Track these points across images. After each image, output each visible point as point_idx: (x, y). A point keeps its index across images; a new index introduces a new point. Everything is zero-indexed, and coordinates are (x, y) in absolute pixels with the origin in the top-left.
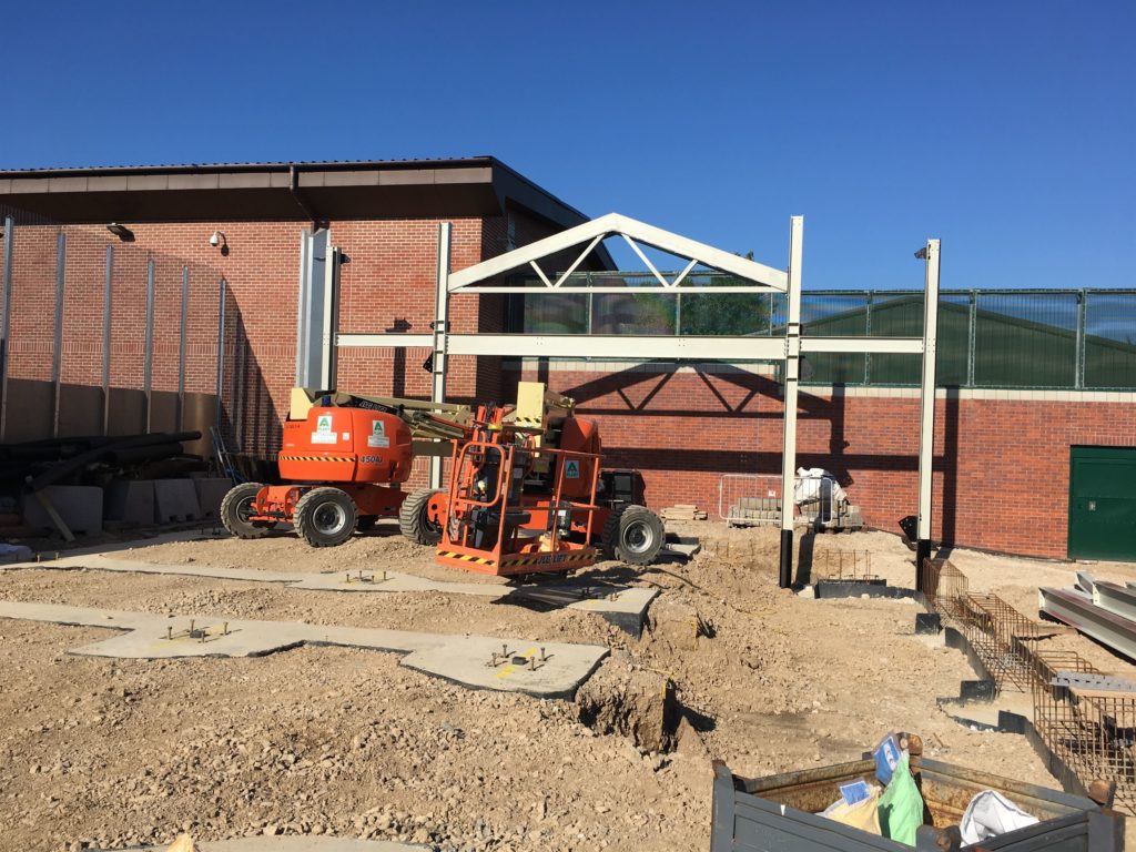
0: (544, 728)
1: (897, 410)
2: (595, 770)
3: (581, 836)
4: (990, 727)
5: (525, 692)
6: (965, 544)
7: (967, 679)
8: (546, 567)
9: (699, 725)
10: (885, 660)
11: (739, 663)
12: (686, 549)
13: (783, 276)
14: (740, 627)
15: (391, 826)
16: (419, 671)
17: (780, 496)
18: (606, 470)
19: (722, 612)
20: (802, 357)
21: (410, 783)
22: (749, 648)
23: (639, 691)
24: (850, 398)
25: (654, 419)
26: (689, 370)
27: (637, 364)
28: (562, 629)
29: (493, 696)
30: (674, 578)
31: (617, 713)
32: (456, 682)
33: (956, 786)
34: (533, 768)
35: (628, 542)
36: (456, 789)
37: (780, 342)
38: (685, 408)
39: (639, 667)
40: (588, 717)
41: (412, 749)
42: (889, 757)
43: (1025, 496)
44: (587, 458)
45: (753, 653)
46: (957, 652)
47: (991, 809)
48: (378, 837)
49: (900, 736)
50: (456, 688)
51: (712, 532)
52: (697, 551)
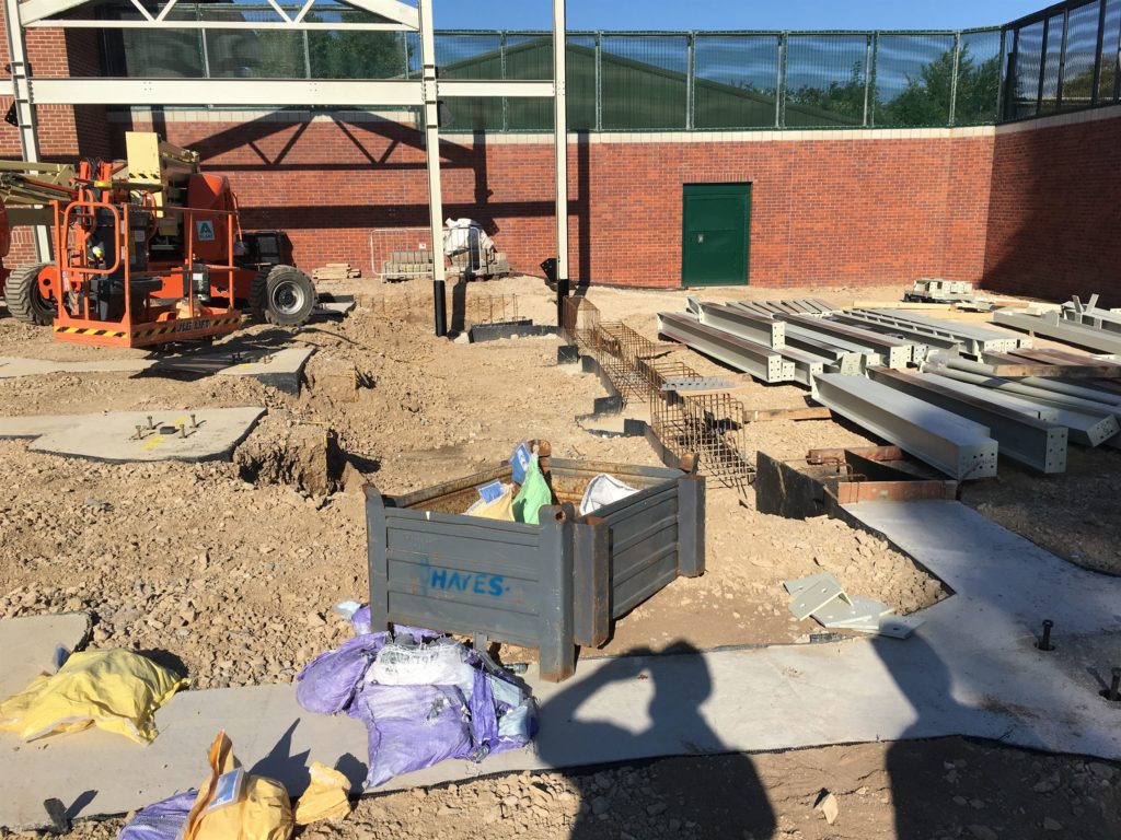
0: (201, 489)
1: (535, 156)
2: (258, 519)
3: (247, 576)
4: (616, 434)
5: (178, 459)
6: (599, 281)
7: (599, 396)
8: (188, 335)
9: (365, 468)
10: (531, 390)
11: (399, 408)
12: (341, 307)
13: (414, 12)
14: (400, 376)
15: (38, 601)
16: (52, 453)
17: (430, 249)
18: (248, 231)
19: (381, 363)
20: (440, 102)
21: (55, 560)
22: (408, 394)
23: (300, 444)
24: (491, 146)
25: (294, 174)
26: (325, 119)
27: (268, 113)
28: (214, 395)
29: (141, 468)
30: (330, 336)
31: (280, 467)
32: (97, 460)
33: (578, 477)
34: (192, 526)
35: (279, 304)
36: (108, 557)
37: (417, 86)
38: (326, 161)
39: (298, 421)
40: (250, 473)
41: (54, 528)
42: (523, 460)
43: (647, 233)
44: (220, 216)
45: (413, 398)
46: (592, 376)
47: (605, 490)
48: (25, 614)
49: (532, 443)
50: (98, 465)
51: (366, 289)
52: (352, 308)
